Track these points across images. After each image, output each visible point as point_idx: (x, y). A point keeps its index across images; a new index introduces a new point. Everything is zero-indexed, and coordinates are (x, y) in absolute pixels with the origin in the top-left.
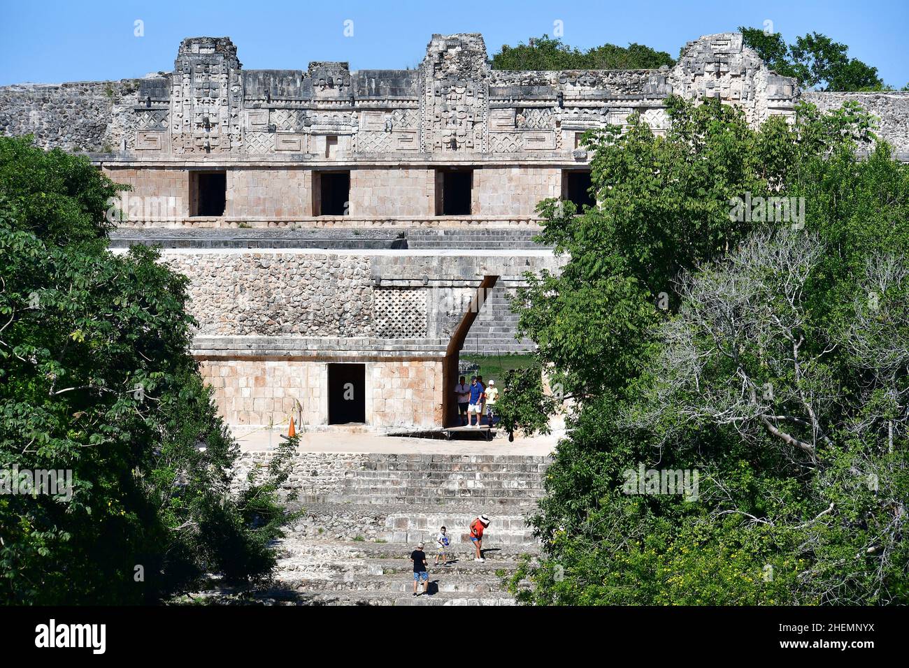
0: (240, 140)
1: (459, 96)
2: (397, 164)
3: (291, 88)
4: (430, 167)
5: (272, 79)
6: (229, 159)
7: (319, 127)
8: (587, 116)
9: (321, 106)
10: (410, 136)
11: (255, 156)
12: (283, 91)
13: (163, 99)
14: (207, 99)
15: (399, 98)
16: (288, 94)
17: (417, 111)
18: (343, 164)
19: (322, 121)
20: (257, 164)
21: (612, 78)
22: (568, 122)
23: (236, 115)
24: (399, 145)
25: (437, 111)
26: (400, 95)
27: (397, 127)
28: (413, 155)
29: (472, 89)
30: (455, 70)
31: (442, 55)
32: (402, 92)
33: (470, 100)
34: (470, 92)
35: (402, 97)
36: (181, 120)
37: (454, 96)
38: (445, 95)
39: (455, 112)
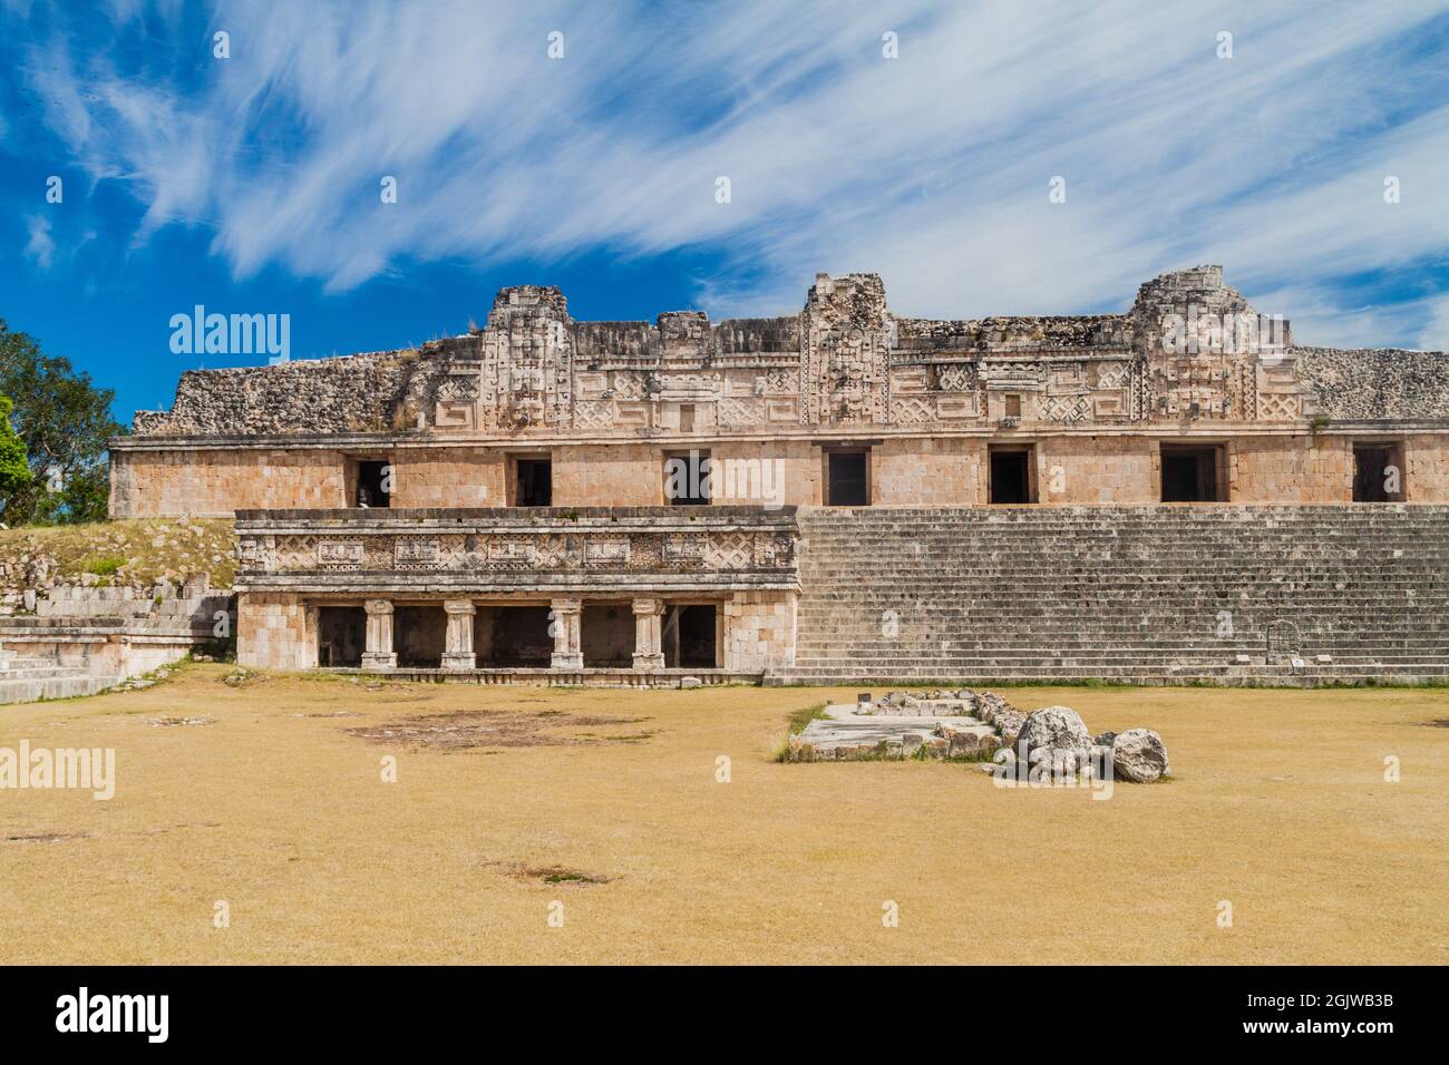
0: (569, 411)
1: (853, 351)
2: (772, 439)
3: (636, 345)
4: (814, 443)
5: (611, 333)
6: (555, 436)
7: (672, 393)
8: (1021, 373)
9: (674, 367)
10: (787, 403)
11: (589, 431)
12: (624, 349)
13: (473, 363)
14: (528, 362)
15: (774, 354)
16: (632, 353)
17: (797, 371)
18: (702, 440)
19: (674, 386)
20: (590, 442)
21: (1050, 326)
22: (995, 382)
23: (565, 381)
24: (774, 415)
25: (824, 370)
26: (775, 351)
27: (772, 392)
28: (792, 428)
29: (869, 341)
30: (846, 318)
31: (829, 298)
32: (778, 347)
33: (868, 356)
34: (867, 345)
35: (778, 354)
36: (495, 387)
37: (846, 351)
38: (835, 349)
39: (847, 371)
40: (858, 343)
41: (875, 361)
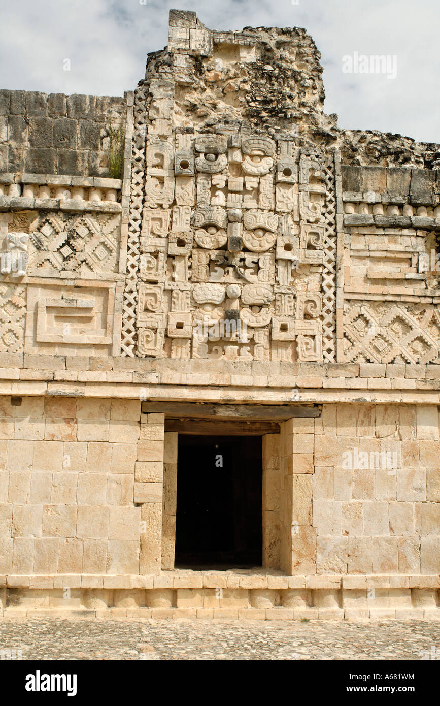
1: (251, 183)
4: (148, 406)
10: (84, 300)
15: (57, 180)
17: (113, 224)
24: (50, 329)
25: (182, 226)
26: (61, 172)
27: (45, 271)
28: (93, 365)
29: (294, 168)
30: (237, 113)
31: (198, 60)
32: (69, 165)
33: (288, 198)
34: (287, 172)
35: (67, 180)
37: (237, 183)
38: (209, 175)
39: (238, 231)
40: (265, 165)
41: (303, 211)
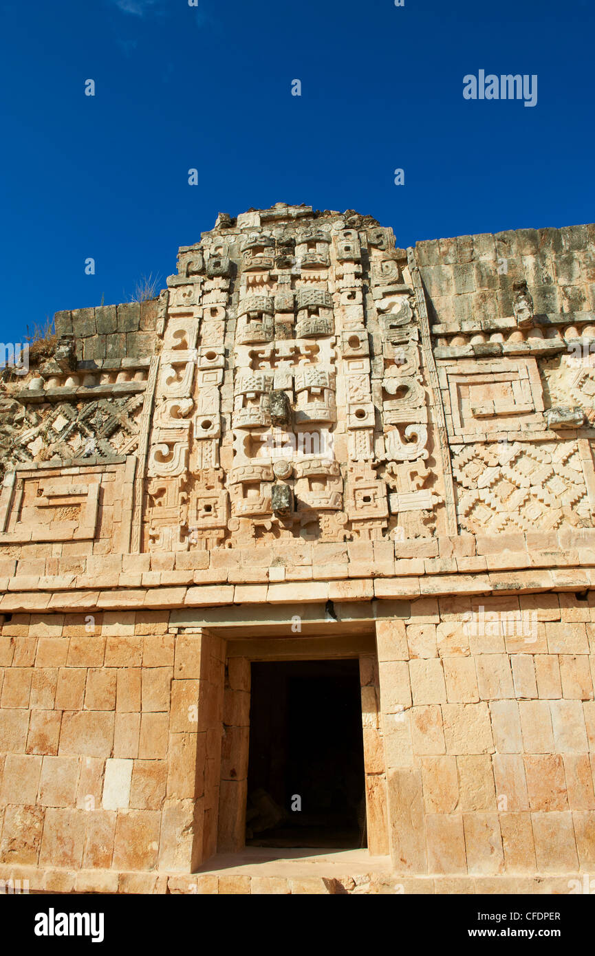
0: (430, 480)
5: (530, 261)
11: (511, 543)
13: (127, 362)
14: (285, 346)
20: (524, 581)
23: (403, 390)
36: (185, 423)
